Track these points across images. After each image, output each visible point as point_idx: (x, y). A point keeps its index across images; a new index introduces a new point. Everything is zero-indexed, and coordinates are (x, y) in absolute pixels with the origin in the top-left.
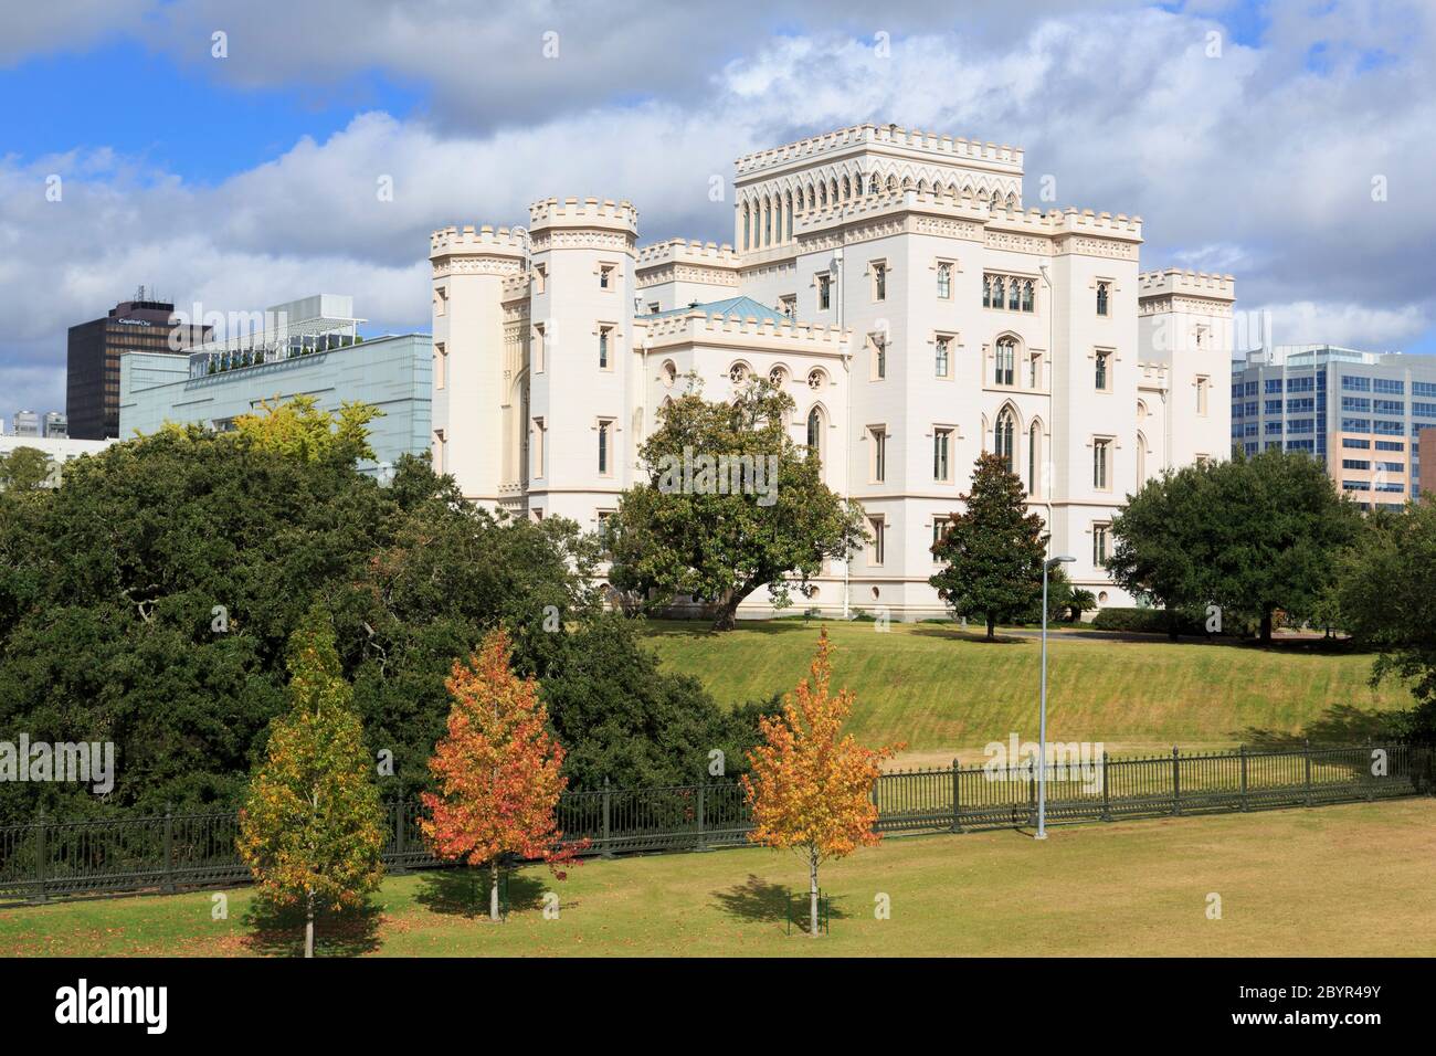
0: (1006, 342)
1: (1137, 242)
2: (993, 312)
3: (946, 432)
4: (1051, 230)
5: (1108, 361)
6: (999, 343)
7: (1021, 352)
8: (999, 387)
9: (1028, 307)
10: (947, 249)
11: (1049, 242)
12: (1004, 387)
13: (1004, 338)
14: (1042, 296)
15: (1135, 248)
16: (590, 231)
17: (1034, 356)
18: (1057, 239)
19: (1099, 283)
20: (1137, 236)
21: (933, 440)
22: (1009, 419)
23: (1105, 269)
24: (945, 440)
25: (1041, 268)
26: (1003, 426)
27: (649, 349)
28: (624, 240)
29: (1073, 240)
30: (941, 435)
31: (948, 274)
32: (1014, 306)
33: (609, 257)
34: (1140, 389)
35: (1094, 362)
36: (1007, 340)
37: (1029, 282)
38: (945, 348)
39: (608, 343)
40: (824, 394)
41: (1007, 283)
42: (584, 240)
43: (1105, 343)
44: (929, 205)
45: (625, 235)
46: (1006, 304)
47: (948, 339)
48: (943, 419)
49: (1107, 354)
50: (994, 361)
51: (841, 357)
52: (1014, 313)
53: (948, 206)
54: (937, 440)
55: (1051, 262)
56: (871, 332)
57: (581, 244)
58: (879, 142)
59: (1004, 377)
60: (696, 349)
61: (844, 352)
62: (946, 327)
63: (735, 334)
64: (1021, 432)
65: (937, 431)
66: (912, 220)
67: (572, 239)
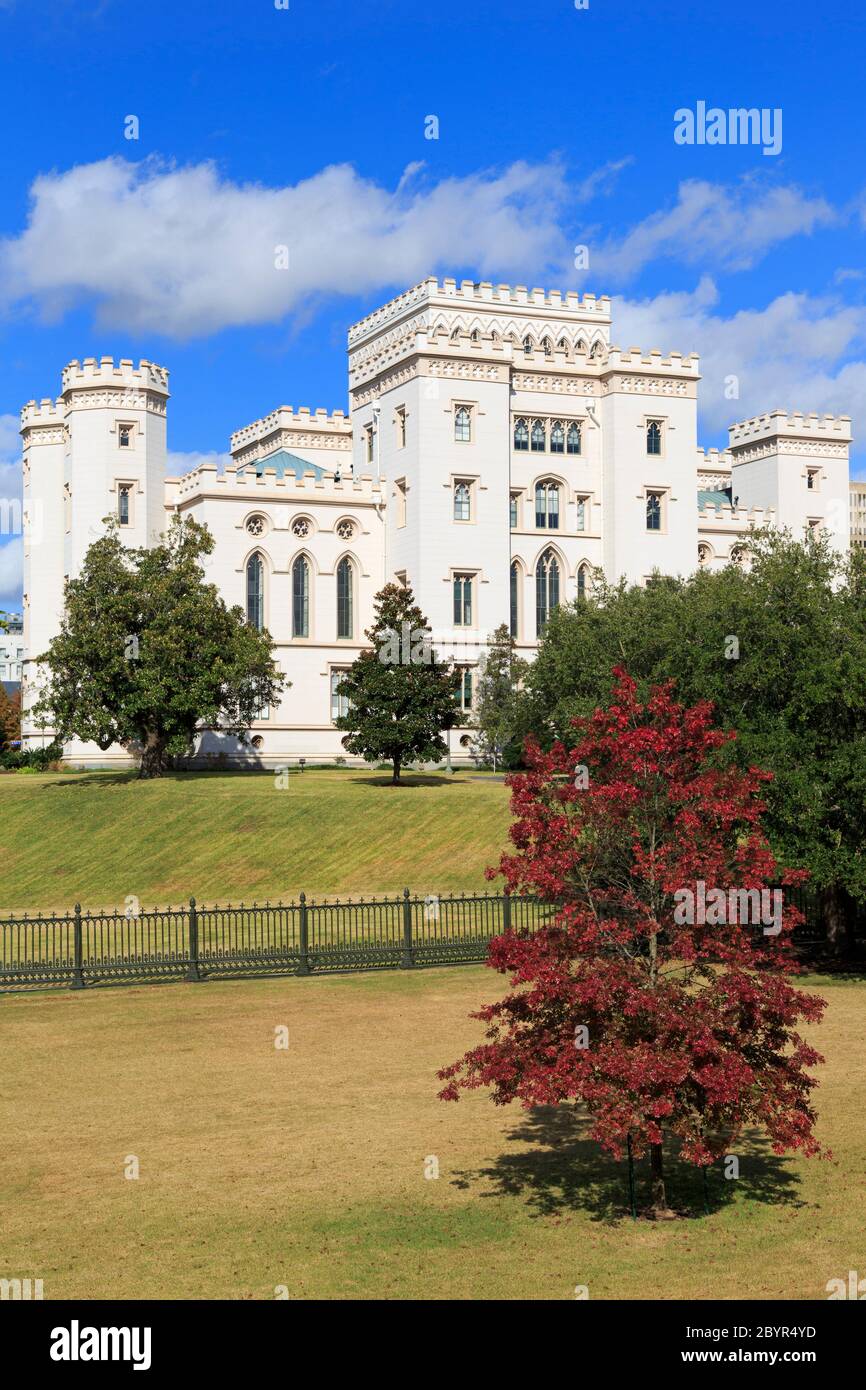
0: (548, 486)
1: (695, 379)
2: (529, 455)
3: (469, 576)
4: (598, 370)
5: (663, 502)
6: (540, 486)
7: (566, 494)
8: (540, 531)
9: (574, 449)
10: (465, 392)
11: (597, 383)
12: (547, 530)
13: (547, 481)
14: (590, 438)
15: (691, 385)
16: (106, 391)
17: (582, 499)
18: (603, 378)
19: (649, 421)
20: (694, 372)
21: (451, 586)
22: (554, 562)
23: (656, 407)
24: (468, 585)
25: (588, 409)
26: (548, 571)
27: (178, 506)
28: (144, 399)
29: (617, 379)
30: (463, 580)
31: (468, 417)
32: (557, 448)
33: (127, 416)
34: (701, 531)
35: (644, 503)
36: (548, 483)
37: (575, 425)
38: (467, 491)
39: (130, 499)
40: (356, 545)
41: (548, 426)
42: (102, 399)
43: (657, 482)
44: (443, 347)
45: (145, 394)
46: (548, 446)
47: (469, 483)
48: (465, 564)
49: (660, 494)
50: (533, 504)
51: (373, 506)
52: (557, 456)
53: (465, 348)
54: (457, 585)
55: (599, 403)
56: (396, 479)
57: (99, 405)
58: (443, 296)
59: (548, 520)
60: (206, 503)
61: (377, 501)
62: (465, 470)
63: (251, 486)
64: (567, 576)
65: (457, 576)
66: (422, 363)
67: (91, 400)
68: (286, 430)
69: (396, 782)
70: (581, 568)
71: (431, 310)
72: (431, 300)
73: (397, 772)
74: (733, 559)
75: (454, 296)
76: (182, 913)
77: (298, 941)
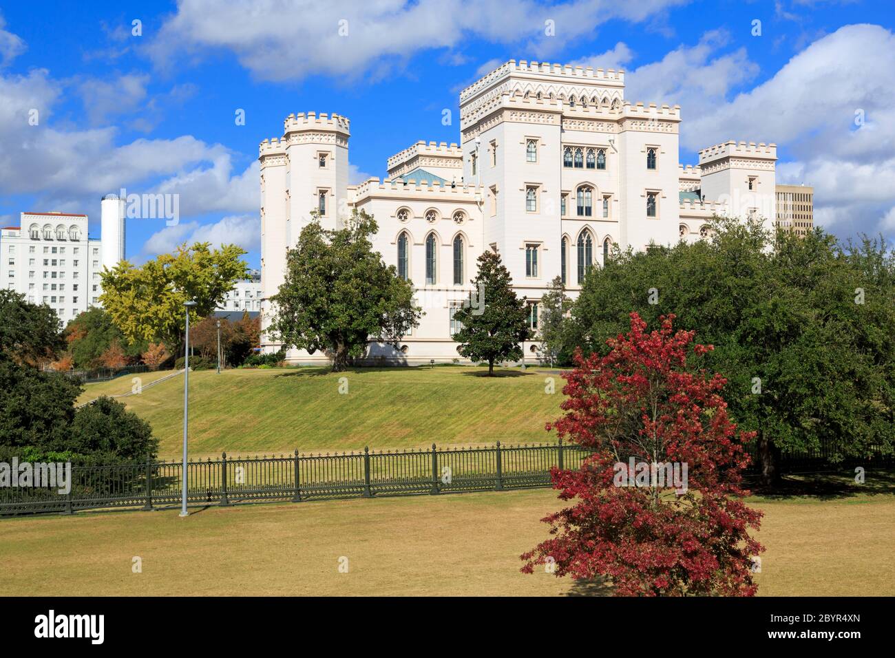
0: (586, 189)
1: (677, 122)
2: (573, 171)
3: (535, 246)
4: (617, 117)
5: (657, 199)
6: (580, 190)
7: (597, 195)
8: (580, 217)
9: (602, 166)
10: (533, 131)
11: (616, 124)
12: (584, 217)
13: (584, 186)
14: (611, 159)
15: (675, 125)
16: (311, 133)
17: (606, 198)
18: (619, 122)
19: (648, 148)
20: (677, 117)
21: (524, 252)
22: (589, 237)
23: (653, 140)
24: (535, 252)
25: (610, 141)
26: (585, 242)
27: (356, 203)
28: (335, 137)
29: (628, 122)
30: (532, 249)
31: (535, 146)
32: (590, 166)
33: (324, 148)
34: (681, 217)
35: (645, 200)
36: (585, 188)
37: (602, 151)
38: (534, 193)
39: (326, 200)
40: (465, 227)
41: (585, 152)
42: (309, 138)
43: (653, 186)
44: (519, 103)
45: (335, 134)
46: (585, 165)
47: (536, 188)
48: (533, 238)
49: (655, 194)
50: (576, 201)
51: (476, 203)
52: (591, 171)
53: (533, 104)
54: (528, 251)
55: (617, 138)
56: (490, 186)
57: (307, 141)
58: (519, 71)
59: (585, 211)
60: (373, 201)
61: (478, 199)
62: (533, 180)
63: (400, 191)
64: (597, 246)
65: (528, 246)
66: (506, 114)
67: (302, 139)
68: (422, 156)
69: (491, 374)
70: (606, 241)
71: (512, 80)
72: (511, 74)
73: (491, 369)
74: (702, 234)
75: (526, 71)
76: (360, 456)
77: (431, 473)
